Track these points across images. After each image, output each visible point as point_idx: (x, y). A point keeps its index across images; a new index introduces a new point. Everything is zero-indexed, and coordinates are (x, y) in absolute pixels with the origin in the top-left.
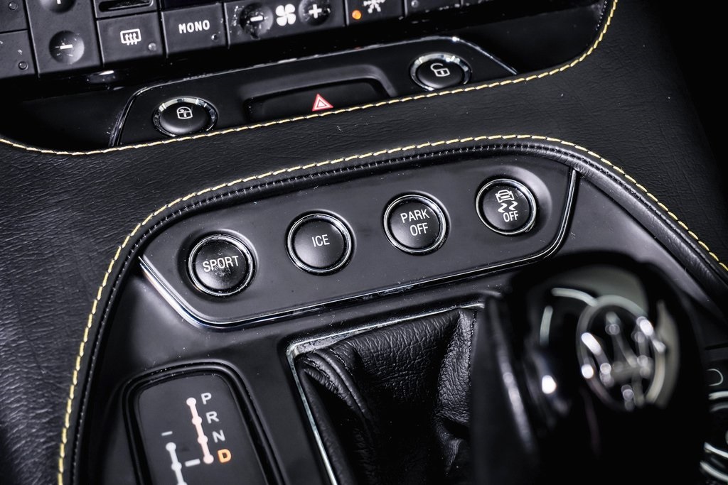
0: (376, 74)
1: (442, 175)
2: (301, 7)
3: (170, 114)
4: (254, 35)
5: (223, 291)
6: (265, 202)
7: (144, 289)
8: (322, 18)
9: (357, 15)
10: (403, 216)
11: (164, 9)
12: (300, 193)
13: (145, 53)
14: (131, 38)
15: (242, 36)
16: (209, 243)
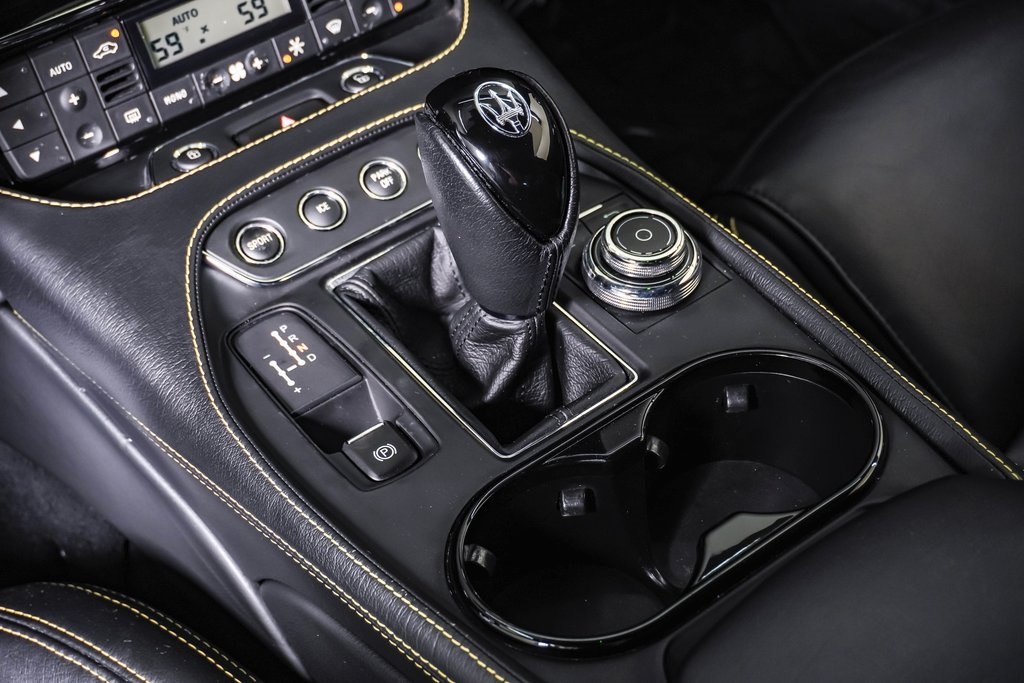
0: (317, 94)
1: (389, 143)
2: (247, 62)
3: (184, 157)
4: (220, 92)
5: (268, 259)
6: (276, 194)
7: (213, 273)
8: (265, 67)
9: (287, 59)
10: (373, 177)
11: (150, 89)
12: (297, 181)
13: (146, 126)
14: (133, 116)
15: (211, 96)
16: (247, 231)
